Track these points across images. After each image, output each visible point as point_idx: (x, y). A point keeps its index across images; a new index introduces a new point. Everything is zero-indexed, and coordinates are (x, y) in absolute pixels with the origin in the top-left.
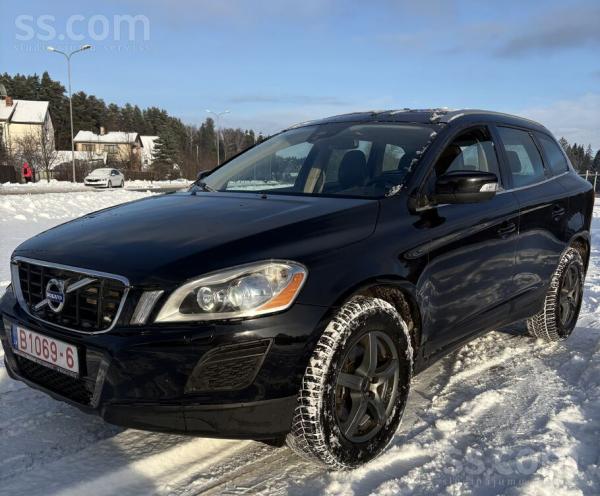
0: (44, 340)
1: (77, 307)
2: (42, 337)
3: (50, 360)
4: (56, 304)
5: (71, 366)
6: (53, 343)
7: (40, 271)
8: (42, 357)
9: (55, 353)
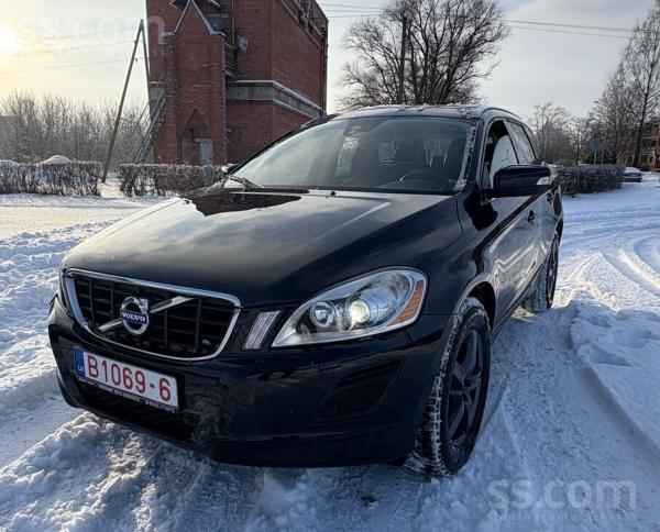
0: (125, 369)
1: (165, 328)
2: (122, 366)
3: (134, 391)
4: (137, 326)
5: (168, 399)
6: (138, 373)
7: (109, 287)
8: (122, 387)
9: (143, 383)
